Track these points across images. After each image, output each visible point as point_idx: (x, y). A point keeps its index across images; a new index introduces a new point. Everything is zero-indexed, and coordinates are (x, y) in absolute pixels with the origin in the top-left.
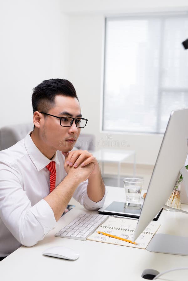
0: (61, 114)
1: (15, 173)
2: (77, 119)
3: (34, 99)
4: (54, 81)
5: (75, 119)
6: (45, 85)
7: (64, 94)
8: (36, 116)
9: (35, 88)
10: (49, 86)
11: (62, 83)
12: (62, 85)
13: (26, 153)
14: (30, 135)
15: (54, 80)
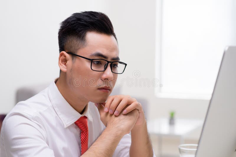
0: (92, 55)
1: (38, 127)
2: (113, 62)
3: (60, 36)
4: (86, 14)
5: (110, 62)
6: (75, 19)
7: (97, 31)
8: (63, 57)
9: (63, 22)
10: (79, 19)
11: (95, 17)
12: (96, 19)
13: (50, 104)
14: (56, 82)
15: (86, 12)
